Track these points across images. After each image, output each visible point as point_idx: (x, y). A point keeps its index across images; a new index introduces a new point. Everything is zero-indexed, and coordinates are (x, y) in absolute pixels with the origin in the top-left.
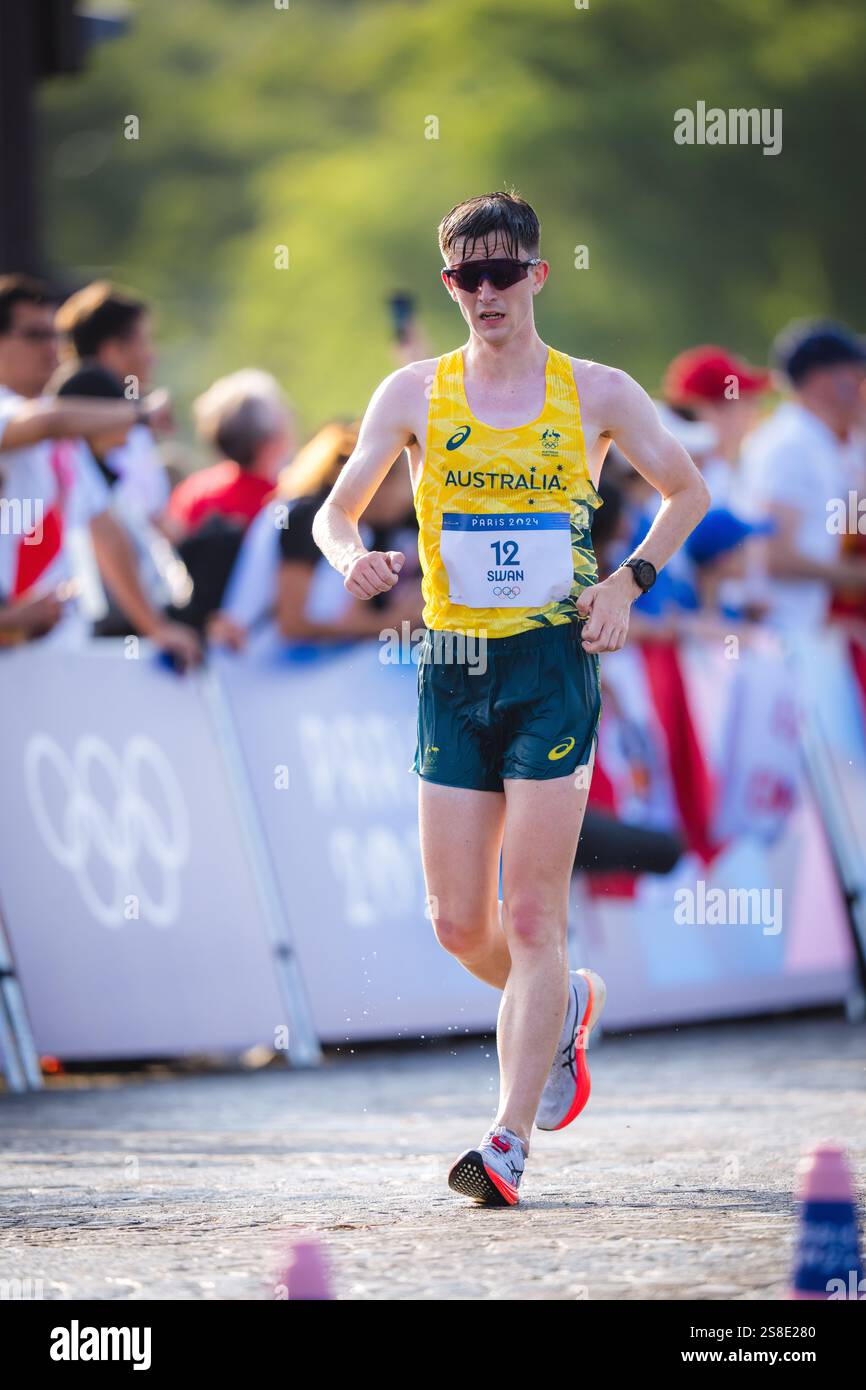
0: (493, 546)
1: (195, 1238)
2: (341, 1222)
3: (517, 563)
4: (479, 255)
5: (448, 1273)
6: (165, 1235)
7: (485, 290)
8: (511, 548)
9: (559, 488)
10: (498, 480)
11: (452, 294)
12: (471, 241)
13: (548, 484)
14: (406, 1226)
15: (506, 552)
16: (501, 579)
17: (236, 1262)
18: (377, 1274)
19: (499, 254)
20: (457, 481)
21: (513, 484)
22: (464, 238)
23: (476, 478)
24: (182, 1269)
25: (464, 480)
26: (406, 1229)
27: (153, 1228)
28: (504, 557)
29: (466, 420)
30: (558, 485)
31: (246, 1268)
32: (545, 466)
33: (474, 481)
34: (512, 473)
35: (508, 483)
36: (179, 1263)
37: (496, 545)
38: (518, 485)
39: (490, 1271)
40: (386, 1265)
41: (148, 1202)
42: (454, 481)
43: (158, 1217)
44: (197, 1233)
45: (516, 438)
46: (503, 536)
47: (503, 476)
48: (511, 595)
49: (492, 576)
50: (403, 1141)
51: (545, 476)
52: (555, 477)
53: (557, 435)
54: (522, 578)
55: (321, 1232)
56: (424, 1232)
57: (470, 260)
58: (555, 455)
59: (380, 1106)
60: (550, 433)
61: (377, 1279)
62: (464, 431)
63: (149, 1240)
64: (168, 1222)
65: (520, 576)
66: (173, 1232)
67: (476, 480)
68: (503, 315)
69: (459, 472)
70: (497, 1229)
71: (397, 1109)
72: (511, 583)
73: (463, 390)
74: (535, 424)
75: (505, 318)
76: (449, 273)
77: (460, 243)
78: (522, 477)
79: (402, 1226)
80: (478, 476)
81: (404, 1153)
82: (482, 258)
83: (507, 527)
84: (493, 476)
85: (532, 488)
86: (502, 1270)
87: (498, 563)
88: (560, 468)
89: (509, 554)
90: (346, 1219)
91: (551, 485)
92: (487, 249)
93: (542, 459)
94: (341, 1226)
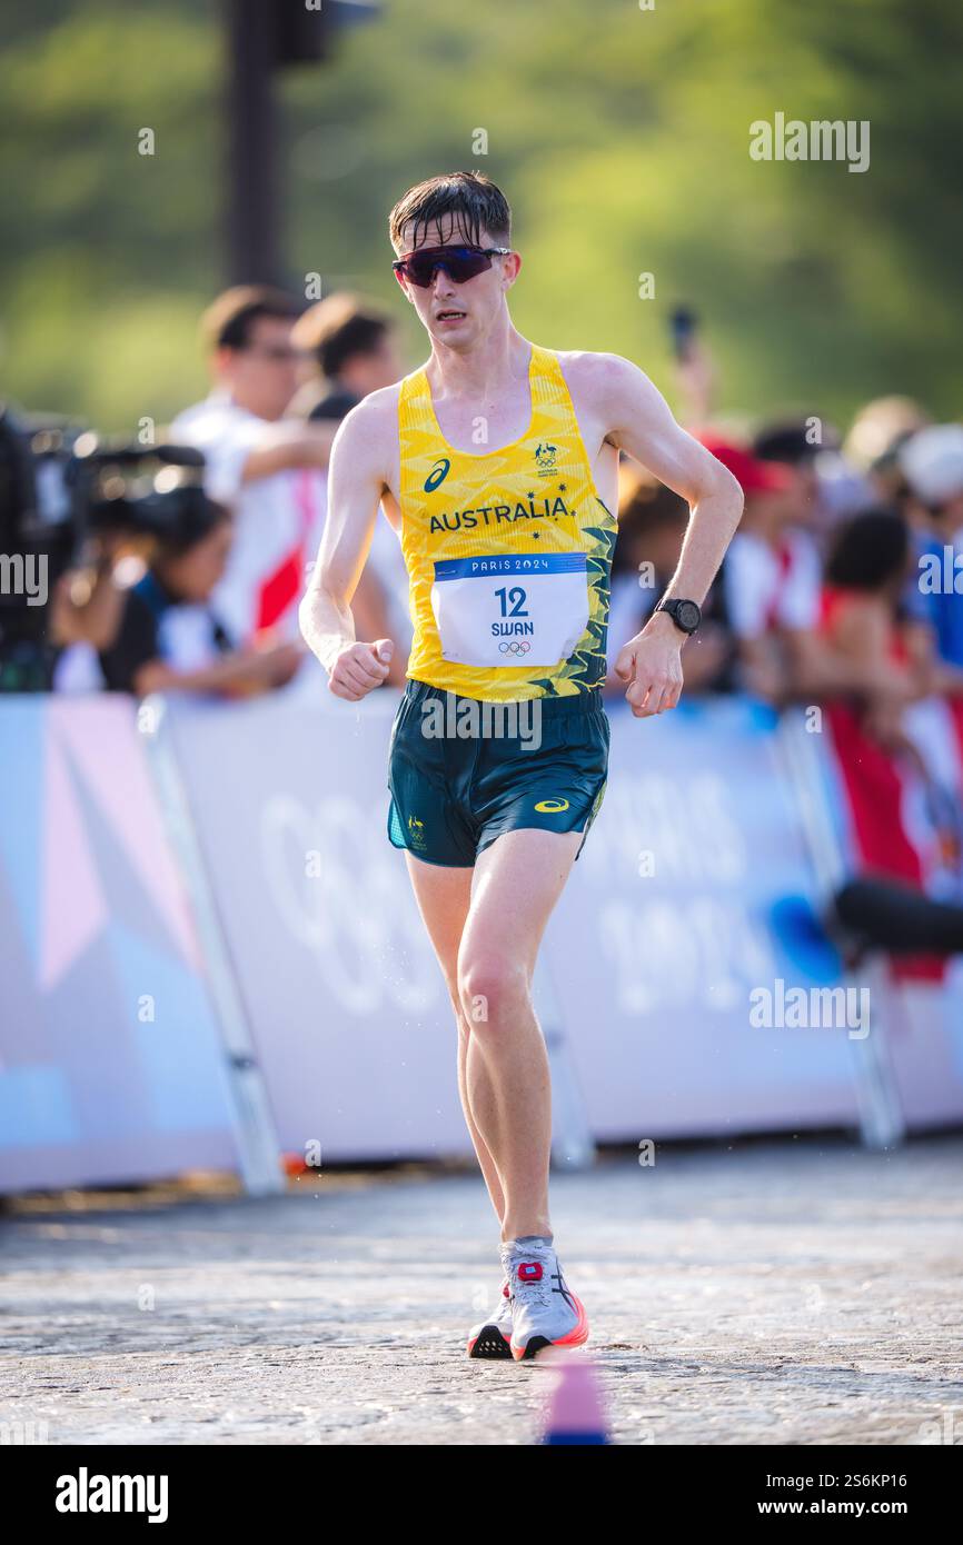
0: (497, 593)
1: (453, 1359)
2: (616, 1342)
3: (525, 614)
4: (432, 242)
5: (735, 1398)
6: (421, 1355)
7: (441, 283)
8: (517, 596)
9: (566, 514)
10: (492, 514)
11: (407, 295)
12: (423, 225)
13: (551, 510)
14: (688, 1346)
15: (513, 601)
16: (507, 634)
17: (499, 1386)
18: (656, 1399)
19: (456, 240)
20: (443, 525)
21: (511, 516)
22: (414, 222)
23: (466, 518)
24: (438, 1392)
25: (453, 524)
26: (688, 1349)
27: (407, 1347)
28: (510, 607)
29: (443, 452)
30: (564, 510)
31: (510, 1392)
32: (545, 489)
33: (463, 522)
34: (506, 504)
35: (505, 515)
36: (437, 1385)
37: (501, 593)
38: (517, 515)
39: (782, 1397)
40: (665, 1389)
41: (401, 1317)
42: (440, 526)
43: (412, 1334)
44: (455, 1353)
45: (505, 460)
46: (508, 582)
47: (497, 509)
48: (520, 652)
49: (497, 630)
50: (684, 1252)
51: (546, 501)
52: (559, 500)
53: (552, 449)
54: (531, 630)
55: (593, 1352)
56: (707, 1353)
57: (424, 247)
58: (554, 473)
59: (659, 1212)
60: (544, 448)
61: (653, 1405)
62: (443, 466)
63: (402, 1360)
64: (423, 1340)
65: (529, 628)
66: (429, 1351)
67: (467, 519)
68: (464, 315)
69: (444, 516)
70: (789, 1350)
71: (679, 1214)
72: (519, 638)
73: (433, 416)
74: (524, 440)
75: (468, 318)
76: (399, 267)
77: (409, 231)
78: (519, 506)
79: (683, 1346)
80: (468, 515)
81: (686, 1265)
82: (437, 245)
83: (513, 571)
84: (485, 511)
85: (533, 516)
86: (795, 1396)
87: (504, 614)
88: (562, 488)
89: (516, 603)
90: (619, 1338)
91: (555, 510)
92: (441, 233)
93: (540, 482)
94: (615, 1346)
